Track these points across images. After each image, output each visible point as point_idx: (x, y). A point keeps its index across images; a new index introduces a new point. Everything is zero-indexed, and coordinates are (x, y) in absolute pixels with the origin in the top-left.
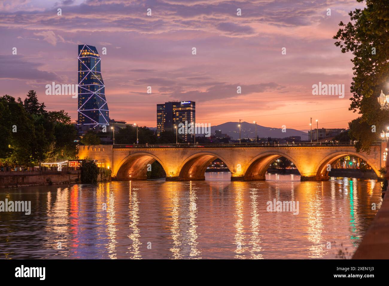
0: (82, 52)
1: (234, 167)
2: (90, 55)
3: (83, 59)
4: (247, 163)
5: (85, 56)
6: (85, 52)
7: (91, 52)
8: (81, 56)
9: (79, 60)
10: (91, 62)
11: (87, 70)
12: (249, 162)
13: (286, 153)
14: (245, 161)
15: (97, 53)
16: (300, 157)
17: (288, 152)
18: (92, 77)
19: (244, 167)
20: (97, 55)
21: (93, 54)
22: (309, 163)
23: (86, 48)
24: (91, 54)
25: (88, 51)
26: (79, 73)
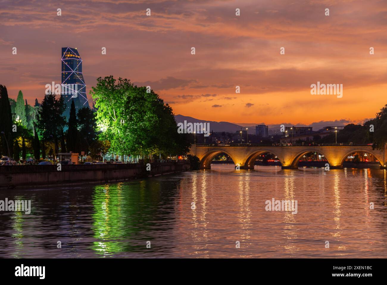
0: (66, 54)
1: (283, 159)
2: (72, 57)
3: (66, 61)
4: (293, 157)
5: (68, 57)
6: (68, 54)
7: (74, 54)
8: (65, 57)
9: (62, 62)
10: (74, 63)
11: (70, 70)
12: (294, 156)
13: (320, 150)
14: (292, 156)
15: (79, 55)
16: (330, 153)
17: (322, 149)
18: (75, 77)
19: (291, 160)
20: (79, 57)
21: (75, 56)
22: (336, 157)
23: (69, 51)
24: (74, 56)
25: (71, 54)
26: (62, 73)
